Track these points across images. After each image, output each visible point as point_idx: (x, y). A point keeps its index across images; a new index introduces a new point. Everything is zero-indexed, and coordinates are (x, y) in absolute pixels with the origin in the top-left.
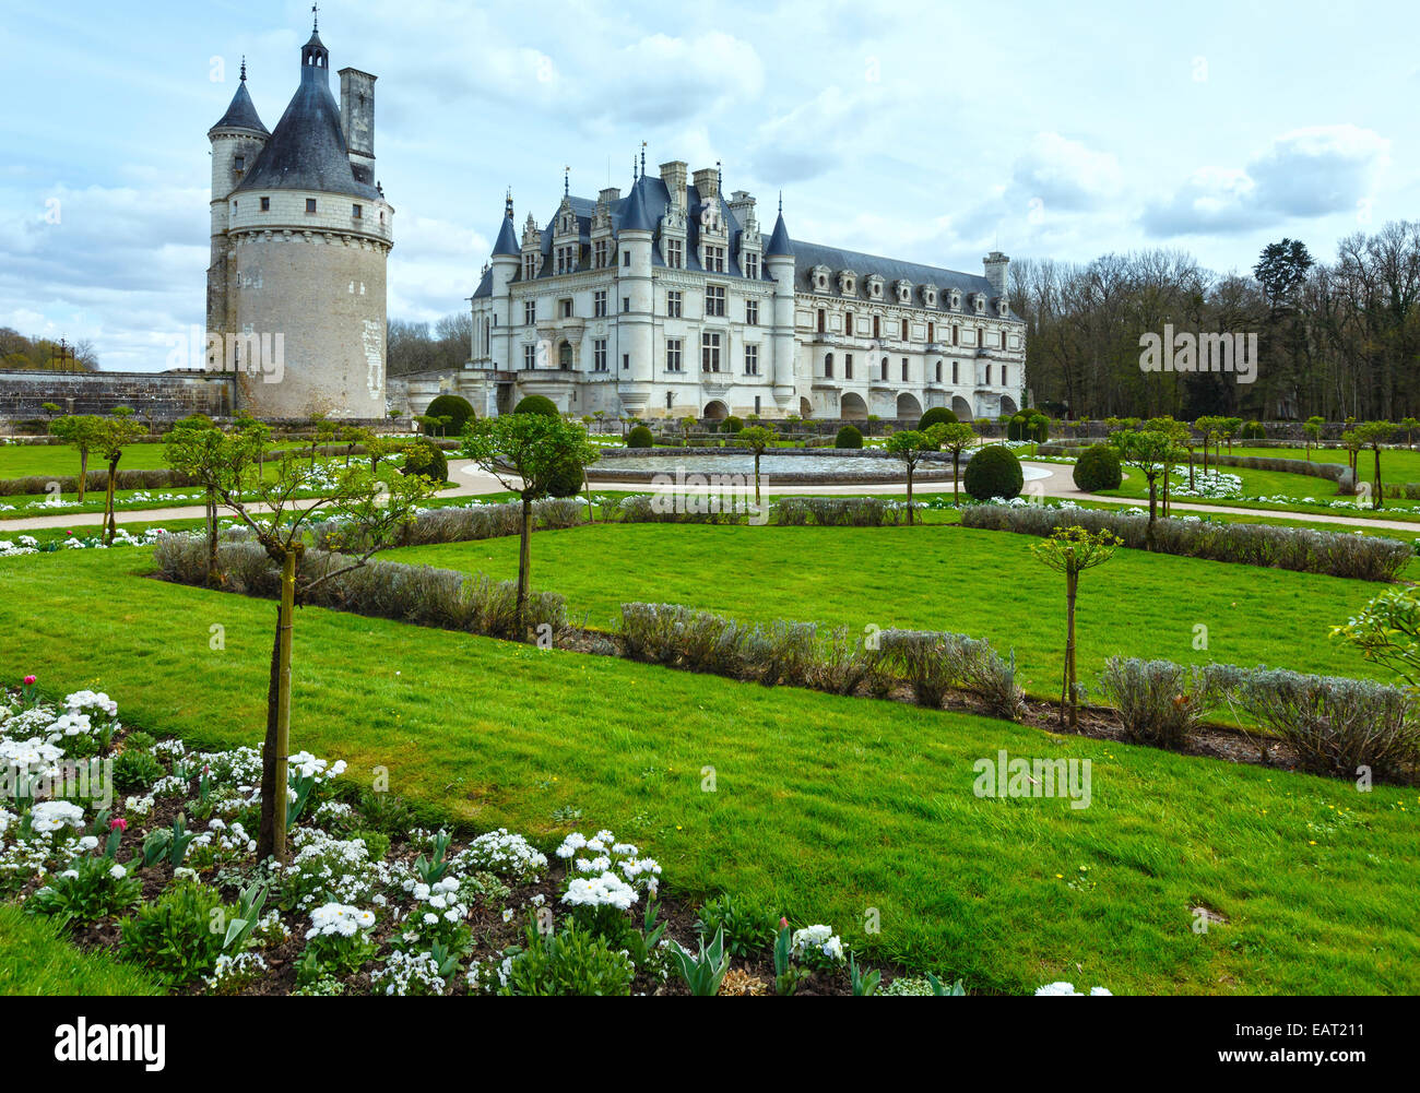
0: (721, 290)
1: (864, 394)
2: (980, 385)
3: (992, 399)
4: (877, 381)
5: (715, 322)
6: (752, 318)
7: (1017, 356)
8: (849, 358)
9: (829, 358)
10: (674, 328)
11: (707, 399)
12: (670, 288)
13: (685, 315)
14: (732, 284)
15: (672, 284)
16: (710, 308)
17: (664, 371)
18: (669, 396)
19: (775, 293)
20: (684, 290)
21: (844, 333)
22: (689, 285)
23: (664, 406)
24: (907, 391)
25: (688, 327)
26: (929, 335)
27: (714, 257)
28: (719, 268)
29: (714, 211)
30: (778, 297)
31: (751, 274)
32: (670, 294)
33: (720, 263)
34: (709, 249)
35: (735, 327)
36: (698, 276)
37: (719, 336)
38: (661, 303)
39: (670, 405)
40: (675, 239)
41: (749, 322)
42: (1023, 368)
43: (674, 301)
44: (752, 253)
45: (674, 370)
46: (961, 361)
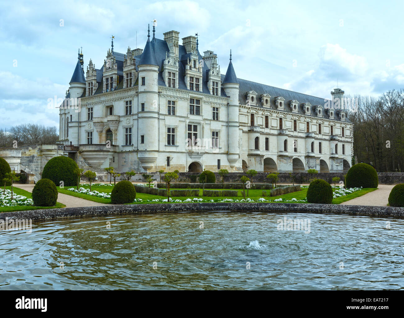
0: (198, 101)
1: (275, 158)
2: (332, 154)
3: (339, 161)
4: (282, 152)
5: (195, 118)
6: (216, 117)
7: (349, 140)
8: (267, 140)
9: (257, 139)
10: (171, 121)
11: (190, 161)
12: (169, 99)
13: (177, 114)
14: (204, 98)
15: (171, 96)
16: (192, 112)
17: (165, 145)
18: (168, 159)
19: (228, 104)
20: (177, 100)
21: (264, 126)
22: (181, 98)
23: (165, 165)
24: (297, 157)
25: (179, 121)
26: (307, 128)
27: (194, 83)
28: (197, 89)
29: (194, 57)
30: (229, 106)
31: (215, 92)
32: (169, 102)
33: (198, 86)
34: (191, 78)
35: (206, 122)
36: (185, 93)
37: (197, 126)
38: (164, 107)
39: (168, 164)
40: (172, 72)
41: (214, 119)
42: (352, 146)
43: (171, 106)
44: (215, 81)
45: (171, 144)
46: (323, 142)
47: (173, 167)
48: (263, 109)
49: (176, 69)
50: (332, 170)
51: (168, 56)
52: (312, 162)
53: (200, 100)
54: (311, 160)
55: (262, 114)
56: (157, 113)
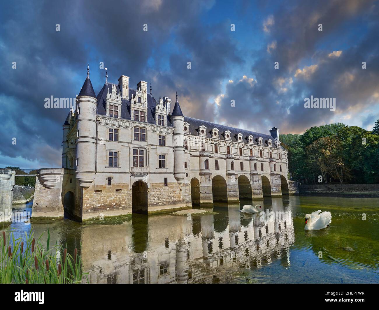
0: (143, 130)
1: (225, 177)
2: (272, 171)
3: (277, 176)
4: (229, 170)
5: (140, 144)
6: (162, 142)
7: (285, 161)
9: (207, 161)
10: (113, 146)
11: (134, 180)
12: (111, 127)
13: (120, 139)
14: (149, 127)
15: (111, 124)
16: (137, 137)
17: (105, 167)
18: (109, 179)
19: (174, 132)
20: (119, 128)
21: (214, 152)
22: (122, 126)
23: (106, 184)
24: (243, 174)
25: (122, 146)
26: (251, 154)
27: (139, 115)
28: (143, 120)
29: (139, 94)
30: (175, 134)
31: (161, 123)
32: (111, 130)
33: (143, 117)
34: (136, 111)
35: (152, 147)
36: (128, 122)
37: (143, 150)
38: (103, 134)
39: (109, 183)
40: (114, 105)
41: (160, 145)
42: (287, 165)
43: (113, 133)
44: (161, 115)
45: (113, 166)
46: (264, 163)
47: (115, 185)
48: (212, 139)
49: (118, 103)
50: (272, 183)
51: (111, 91)
52: (255, 178)
53: (145, 129)
54: (254, 176)
55: (212, 143)
56: (93, 138)
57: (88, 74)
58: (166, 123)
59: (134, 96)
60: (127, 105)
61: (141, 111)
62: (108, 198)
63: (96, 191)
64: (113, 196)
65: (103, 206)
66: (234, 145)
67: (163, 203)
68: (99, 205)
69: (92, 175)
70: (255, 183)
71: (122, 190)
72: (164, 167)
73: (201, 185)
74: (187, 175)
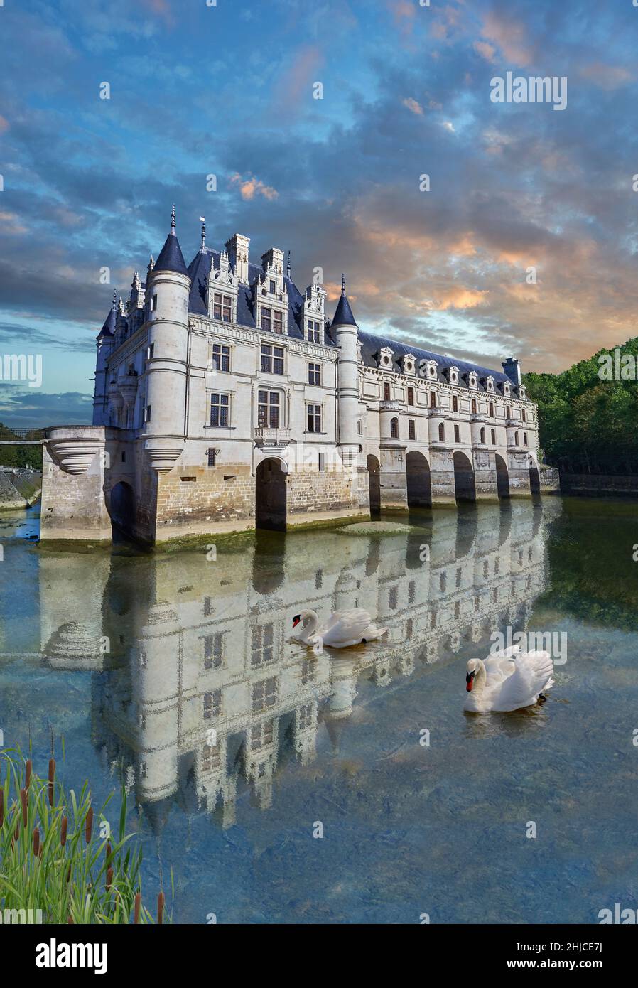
0: (280, 350)
1: (426, 453)
2: (511, 446)
4: (435, 442)
5: (272, 379)
6: (315, 378)
7: (533, 426)
8: (412, 423)
9: (395, 421)
10: (220, 382)
11: (261, 456)
12: (216, 341)
13: (234, 368)
14: (291, 345)
15: (218, 336)
16: (266, 366)
17: (204, 427)
18: (212, 453)
19: (338, 358)
20: (234, 345)
21: (406, 402)
22: (239, 340)
23: (204, 464)
24: (460, 450)
25: (238, 382)
26: (473, 408)
27: (272, 318)
28: (279, 330)
29: (271, 275)
30: (341, 362)
31: (314, 338)
32: (216, 347)
33: (278, 325)
34: (266, 311)
35: (296, 387)
36: (251, 333)
37: (278, 394)
38: (202, 355)
39: (211, 463)
40: (223, 294)
41: (311, 383)
42: (537, 434)
43: (221, 354)
44: (314, 320)
45: (220, 425)
46: (497, 429)
47: (223, 467)
48: (404, 376)
49: (232, 291)
50: (512, 469)
51: (217, 266)
52: (483, 458)
53: (282, 349)
54: (481, 455)
55: (403, 384)
56: (183, 362)
57: (172, 226)
58: (322, 338)
59: (263, 279)
60: (246, 296)
61: (275, 311)
62: (209, 495)
63: (183, 479)
64: (220, 489)
65: (198, 511)
66: (443, 389)
67: (315, 508)
68: (190, 510)
69: (176, 444)
70: (481, 468)
71: (237, 477)
72: (318, 431)
73: (382, 470)
74: (361, 449)
